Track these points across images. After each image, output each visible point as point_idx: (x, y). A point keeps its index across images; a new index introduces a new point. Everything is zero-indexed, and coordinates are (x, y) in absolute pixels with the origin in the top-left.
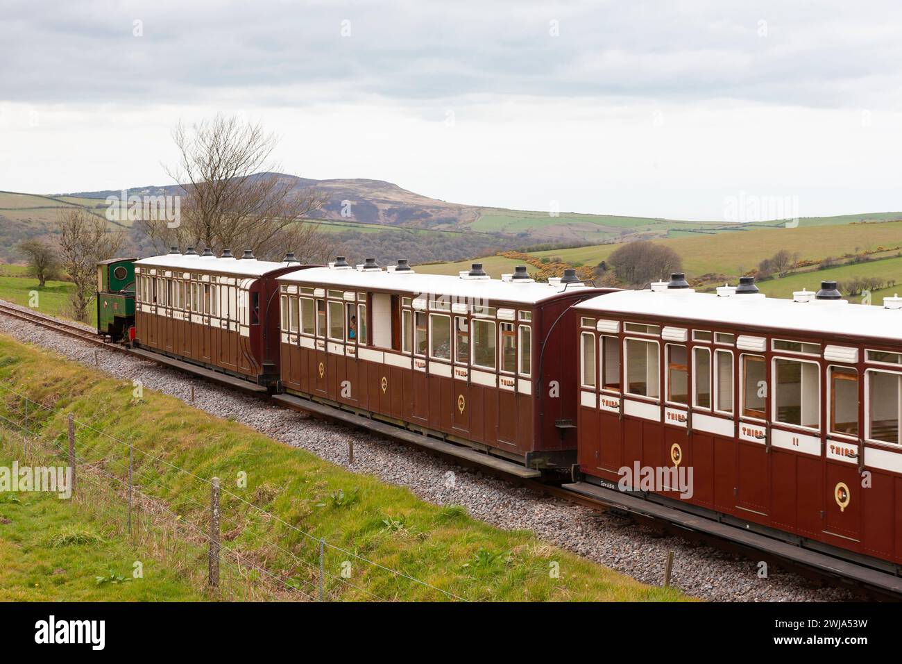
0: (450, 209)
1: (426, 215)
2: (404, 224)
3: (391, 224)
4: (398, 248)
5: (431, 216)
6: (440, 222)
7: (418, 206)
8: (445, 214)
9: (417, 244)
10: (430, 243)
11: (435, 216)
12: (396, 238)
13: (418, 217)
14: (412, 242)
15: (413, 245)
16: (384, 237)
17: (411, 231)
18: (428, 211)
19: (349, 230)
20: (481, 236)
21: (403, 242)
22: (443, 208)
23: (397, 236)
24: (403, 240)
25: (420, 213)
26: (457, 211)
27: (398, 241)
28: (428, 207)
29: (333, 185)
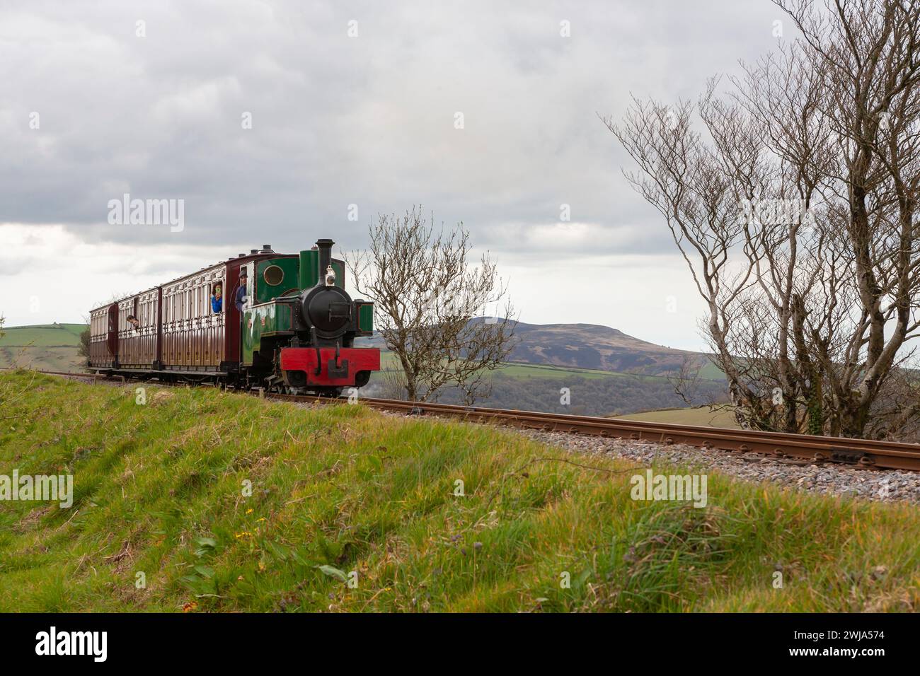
0: (675, 355)
1: (650, 362)
2: (627, 371)
3: (613, 370)
4: (624, 395)
5: (655, 362)
6: (664, 368)
7: (641, 352)
8: (669, 361)
9: (642, 391)
10: (657, 389)
11: (659, 363)
12: (621, 385)
13: (641, 364)
14: (639, 389)
15: (639, 392)
16: (609, 383)
17: (637, 377)
18: (652, 357)
19: (573, 375)
20: (710, 383)
21: (628, 389)
22: (668, 355)
23: (622, 382)
24: (629, 386)
25: (643, 359)
26: (682, 358)
27: (623, 388)
28: (652, 353)
29: (554, 330)
